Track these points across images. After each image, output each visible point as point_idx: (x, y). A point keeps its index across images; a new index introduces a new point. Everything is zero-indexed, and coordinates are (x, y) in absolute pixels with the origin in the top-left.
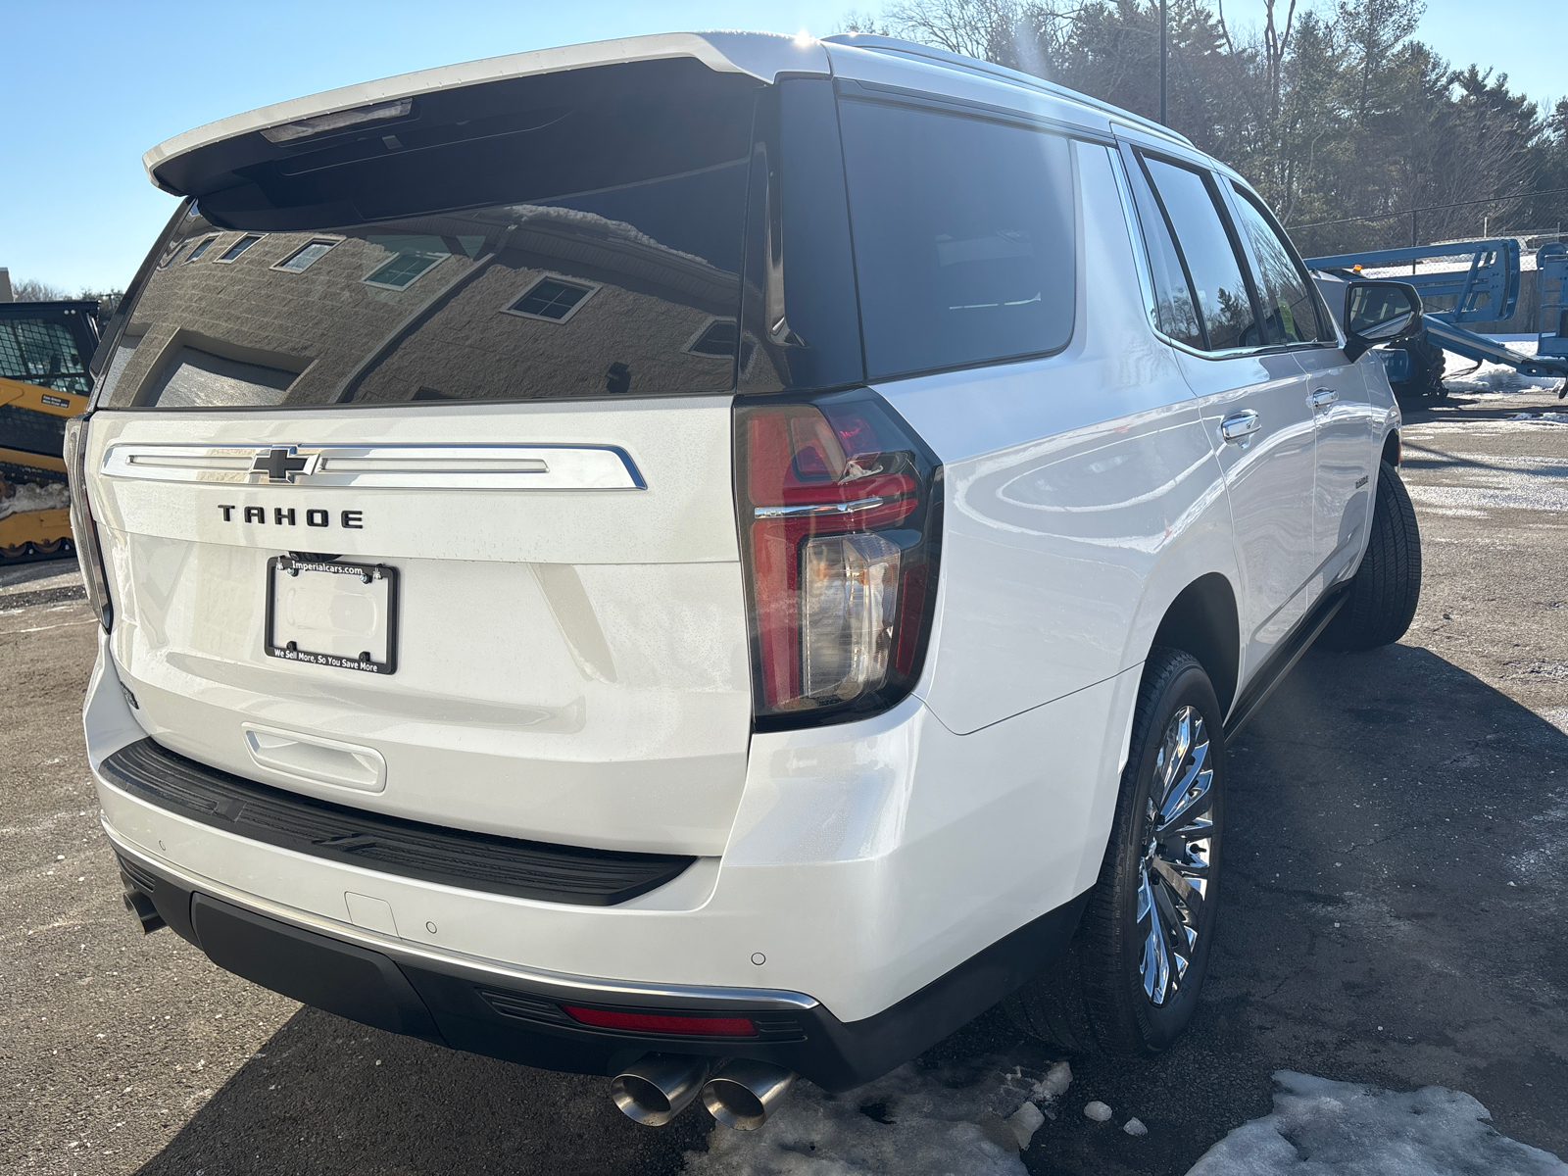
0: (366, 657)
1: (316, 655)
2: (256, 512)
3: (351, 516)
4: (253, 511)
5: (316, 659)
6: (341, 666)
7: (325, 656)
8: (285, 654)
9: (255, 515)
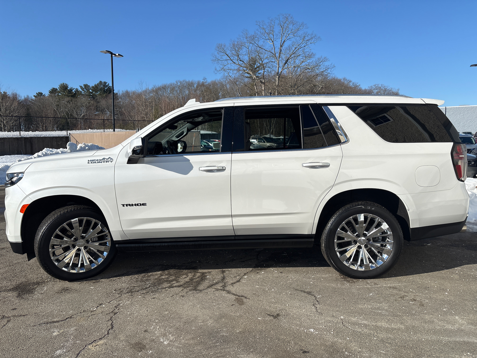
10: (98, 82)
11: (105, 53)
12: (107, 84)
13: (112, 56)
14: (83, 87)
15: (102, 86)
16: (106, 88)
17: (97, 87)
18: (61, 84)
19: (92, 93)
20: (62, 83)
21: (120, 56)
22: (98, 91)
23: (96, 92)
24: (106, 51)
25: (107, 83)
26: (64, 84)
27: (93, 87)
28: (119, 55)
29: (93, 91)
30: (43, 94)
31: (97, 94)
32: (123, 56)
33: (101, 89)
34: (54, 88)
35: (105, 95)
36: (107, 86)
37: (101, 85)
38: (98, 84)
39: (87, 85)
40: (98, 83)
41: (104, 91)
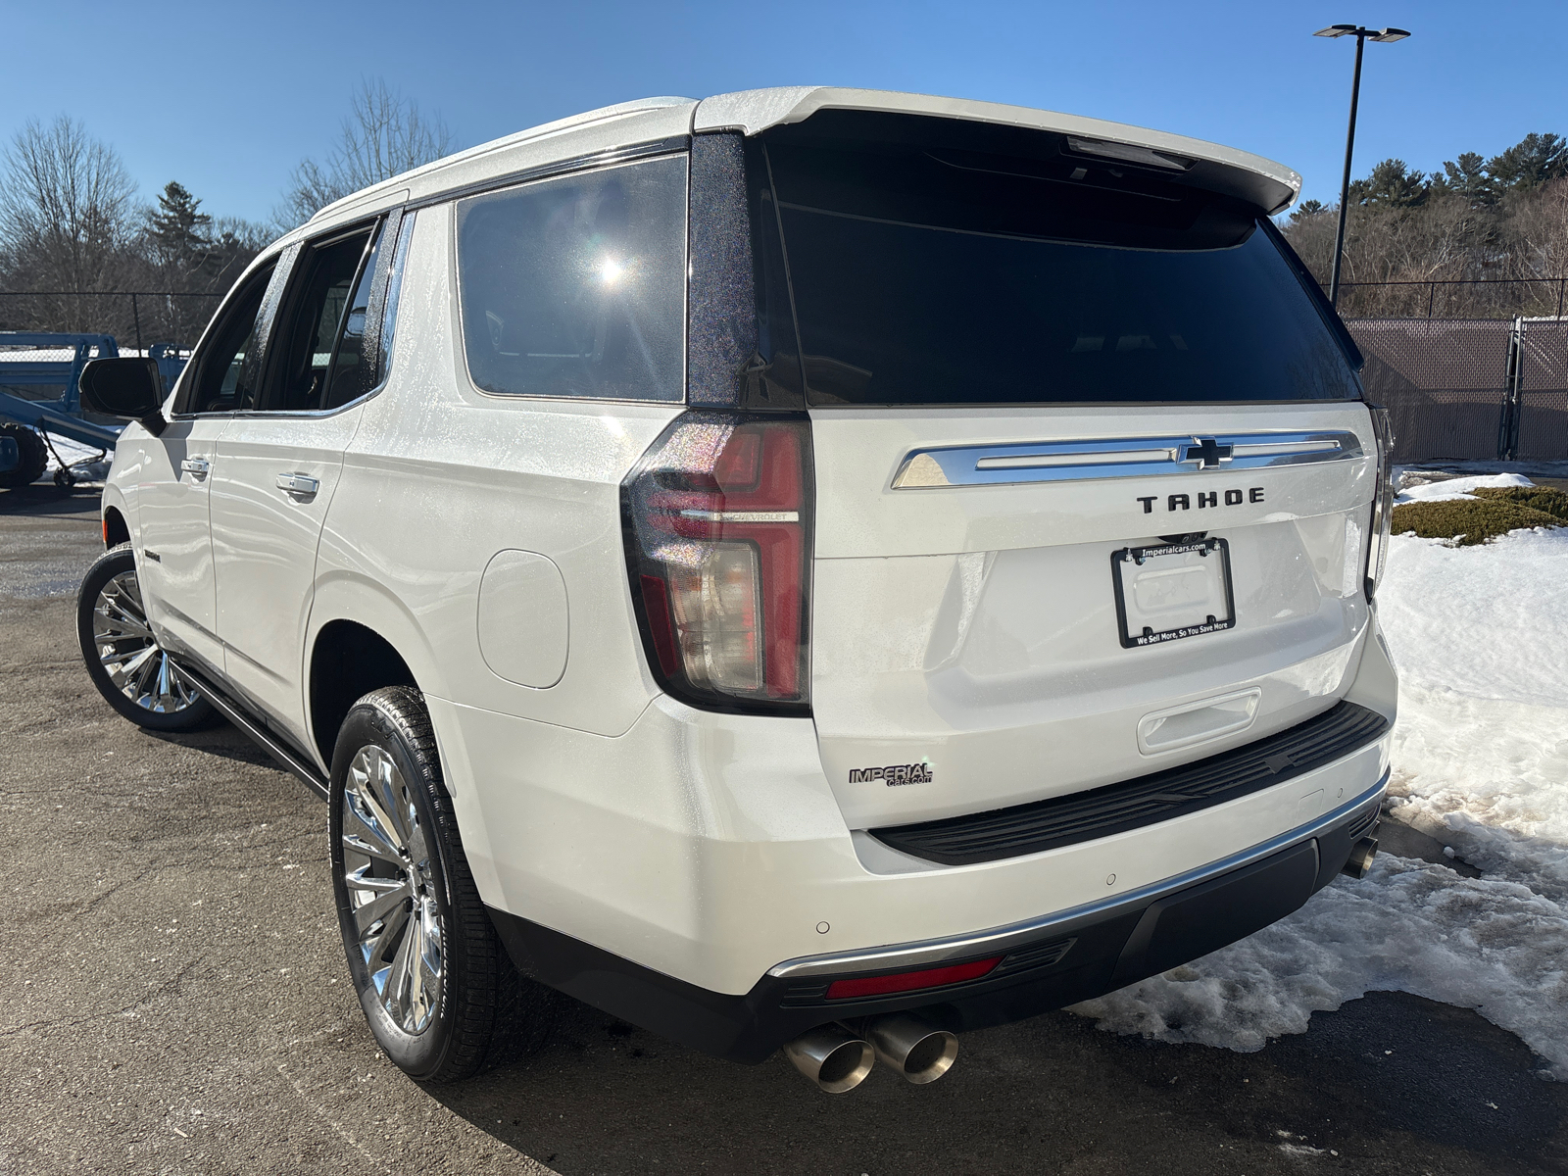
0: (1211, 620)
1: (1176, 631)
2: (1180, 499)
3: (1257, 492)
4: (1177, 499)
5: (1178, 634)
6: (1199, 633)
7: (1185, 629)
8: (1148, 640)
9: (1179, 502)
10: (1521, 139)
11: (1336, 35)
12: (1555, 144)
13: (1360, 44)
14: (1458, 166)
15: (1534, 153)
16: (1549, 160)
17: (1512, 157)
18: (1382, 163)
19: (1485, 182)
20: (1385, 162)
21: (1395, 36)
22: (1516, 173)
23: (1508, 178)
24: (1333, 27)
25: (1557, 137)
26: (1391, 161)
27: (1497, 161)
28: (1390, 31)
29: (1493, 174)
30: (1321, 207)
31: (1511, 187)
32: (1409, 34)
33: (1528, 166)
34: (1361, 182)
35: (1539, 187)
36: (1556, 150)
37: (1531, 150)
38: (1519, 146)
39: (1474, 155)
40: (1521, 142)
41: (1541, 171)
